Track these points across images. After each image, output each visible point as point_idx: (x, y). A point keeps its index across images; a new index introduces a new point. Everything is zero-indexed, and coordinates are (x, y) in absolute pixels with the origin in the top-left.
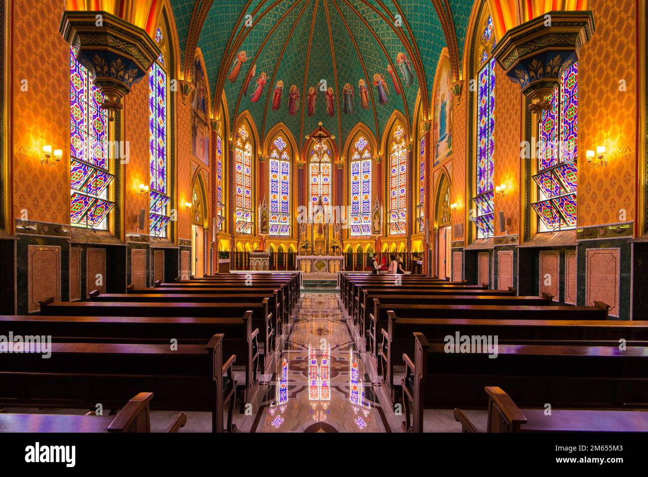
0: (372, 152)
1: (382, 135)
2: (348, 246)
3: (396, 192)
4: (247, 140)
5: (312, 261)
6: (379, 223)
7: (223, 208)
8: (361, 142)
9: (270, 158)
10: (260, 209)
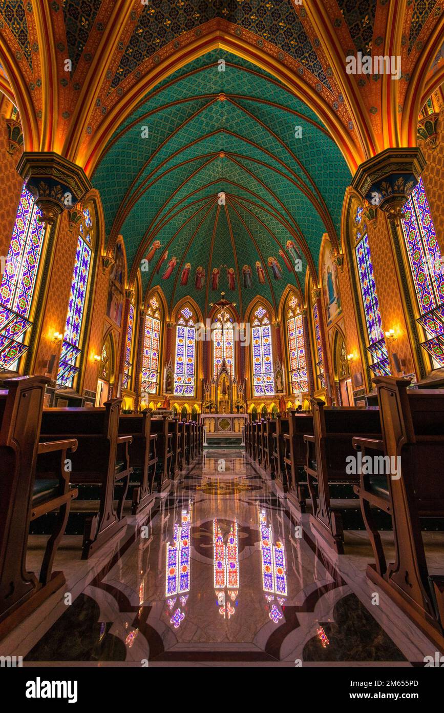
0: (270, 319)
1: (279, 305)
2: (253, 405)
3: (296, 353)
4: (157, 309)
5: (216, 419)
6: (282, 383)
7: (130, 368)
8: (260, 311)
9: (177, 324)
10: (165, 370)
